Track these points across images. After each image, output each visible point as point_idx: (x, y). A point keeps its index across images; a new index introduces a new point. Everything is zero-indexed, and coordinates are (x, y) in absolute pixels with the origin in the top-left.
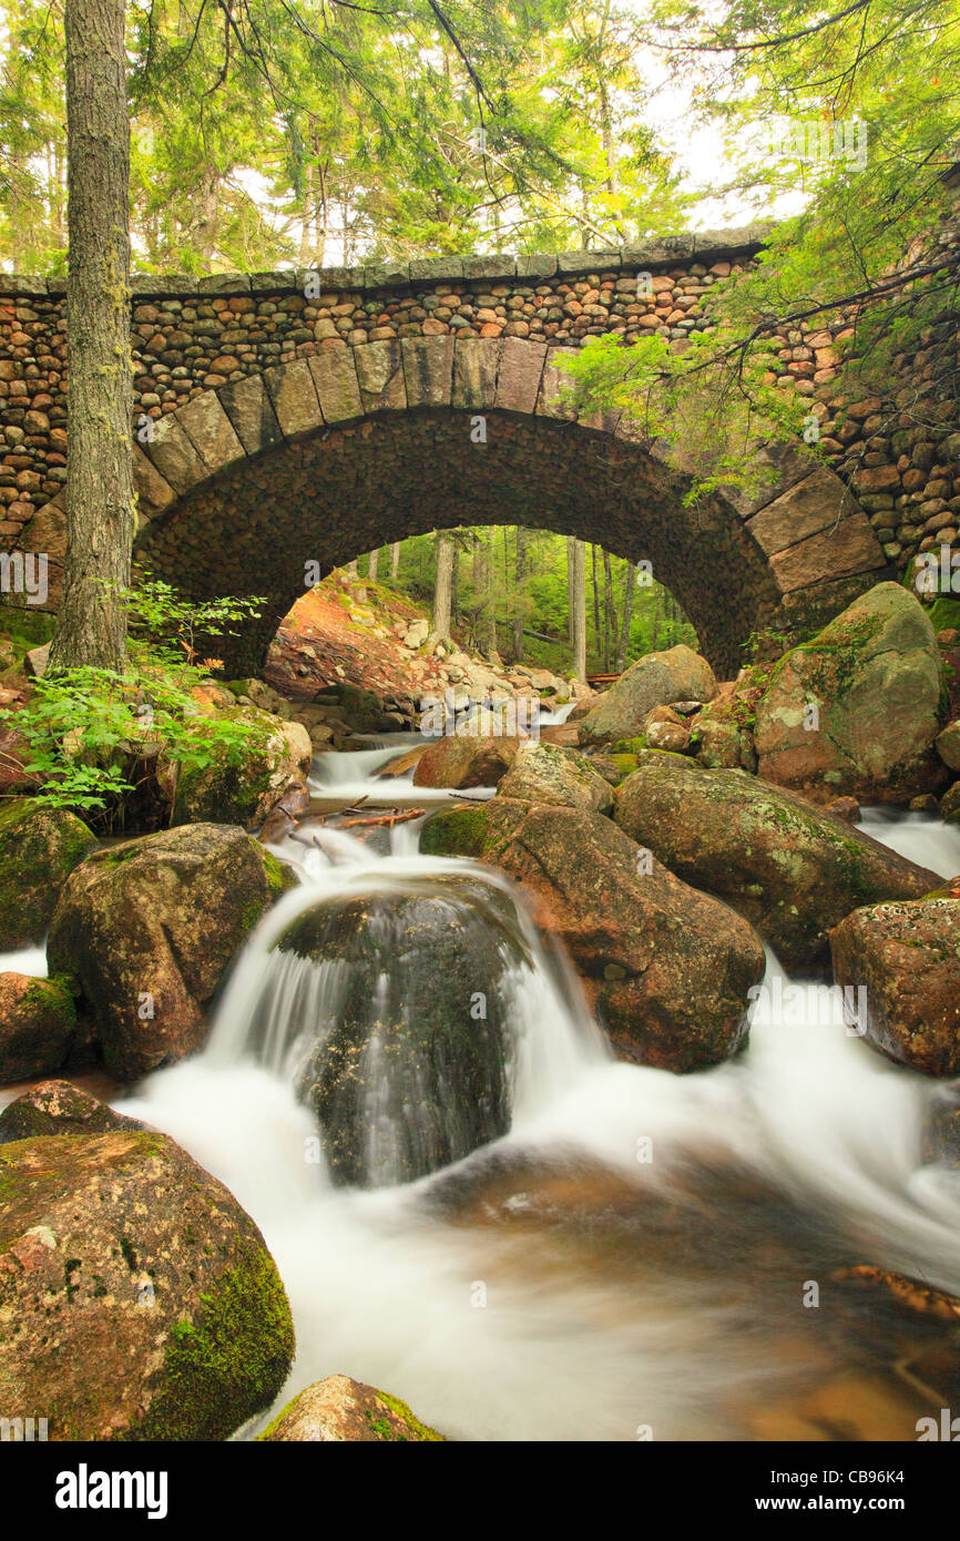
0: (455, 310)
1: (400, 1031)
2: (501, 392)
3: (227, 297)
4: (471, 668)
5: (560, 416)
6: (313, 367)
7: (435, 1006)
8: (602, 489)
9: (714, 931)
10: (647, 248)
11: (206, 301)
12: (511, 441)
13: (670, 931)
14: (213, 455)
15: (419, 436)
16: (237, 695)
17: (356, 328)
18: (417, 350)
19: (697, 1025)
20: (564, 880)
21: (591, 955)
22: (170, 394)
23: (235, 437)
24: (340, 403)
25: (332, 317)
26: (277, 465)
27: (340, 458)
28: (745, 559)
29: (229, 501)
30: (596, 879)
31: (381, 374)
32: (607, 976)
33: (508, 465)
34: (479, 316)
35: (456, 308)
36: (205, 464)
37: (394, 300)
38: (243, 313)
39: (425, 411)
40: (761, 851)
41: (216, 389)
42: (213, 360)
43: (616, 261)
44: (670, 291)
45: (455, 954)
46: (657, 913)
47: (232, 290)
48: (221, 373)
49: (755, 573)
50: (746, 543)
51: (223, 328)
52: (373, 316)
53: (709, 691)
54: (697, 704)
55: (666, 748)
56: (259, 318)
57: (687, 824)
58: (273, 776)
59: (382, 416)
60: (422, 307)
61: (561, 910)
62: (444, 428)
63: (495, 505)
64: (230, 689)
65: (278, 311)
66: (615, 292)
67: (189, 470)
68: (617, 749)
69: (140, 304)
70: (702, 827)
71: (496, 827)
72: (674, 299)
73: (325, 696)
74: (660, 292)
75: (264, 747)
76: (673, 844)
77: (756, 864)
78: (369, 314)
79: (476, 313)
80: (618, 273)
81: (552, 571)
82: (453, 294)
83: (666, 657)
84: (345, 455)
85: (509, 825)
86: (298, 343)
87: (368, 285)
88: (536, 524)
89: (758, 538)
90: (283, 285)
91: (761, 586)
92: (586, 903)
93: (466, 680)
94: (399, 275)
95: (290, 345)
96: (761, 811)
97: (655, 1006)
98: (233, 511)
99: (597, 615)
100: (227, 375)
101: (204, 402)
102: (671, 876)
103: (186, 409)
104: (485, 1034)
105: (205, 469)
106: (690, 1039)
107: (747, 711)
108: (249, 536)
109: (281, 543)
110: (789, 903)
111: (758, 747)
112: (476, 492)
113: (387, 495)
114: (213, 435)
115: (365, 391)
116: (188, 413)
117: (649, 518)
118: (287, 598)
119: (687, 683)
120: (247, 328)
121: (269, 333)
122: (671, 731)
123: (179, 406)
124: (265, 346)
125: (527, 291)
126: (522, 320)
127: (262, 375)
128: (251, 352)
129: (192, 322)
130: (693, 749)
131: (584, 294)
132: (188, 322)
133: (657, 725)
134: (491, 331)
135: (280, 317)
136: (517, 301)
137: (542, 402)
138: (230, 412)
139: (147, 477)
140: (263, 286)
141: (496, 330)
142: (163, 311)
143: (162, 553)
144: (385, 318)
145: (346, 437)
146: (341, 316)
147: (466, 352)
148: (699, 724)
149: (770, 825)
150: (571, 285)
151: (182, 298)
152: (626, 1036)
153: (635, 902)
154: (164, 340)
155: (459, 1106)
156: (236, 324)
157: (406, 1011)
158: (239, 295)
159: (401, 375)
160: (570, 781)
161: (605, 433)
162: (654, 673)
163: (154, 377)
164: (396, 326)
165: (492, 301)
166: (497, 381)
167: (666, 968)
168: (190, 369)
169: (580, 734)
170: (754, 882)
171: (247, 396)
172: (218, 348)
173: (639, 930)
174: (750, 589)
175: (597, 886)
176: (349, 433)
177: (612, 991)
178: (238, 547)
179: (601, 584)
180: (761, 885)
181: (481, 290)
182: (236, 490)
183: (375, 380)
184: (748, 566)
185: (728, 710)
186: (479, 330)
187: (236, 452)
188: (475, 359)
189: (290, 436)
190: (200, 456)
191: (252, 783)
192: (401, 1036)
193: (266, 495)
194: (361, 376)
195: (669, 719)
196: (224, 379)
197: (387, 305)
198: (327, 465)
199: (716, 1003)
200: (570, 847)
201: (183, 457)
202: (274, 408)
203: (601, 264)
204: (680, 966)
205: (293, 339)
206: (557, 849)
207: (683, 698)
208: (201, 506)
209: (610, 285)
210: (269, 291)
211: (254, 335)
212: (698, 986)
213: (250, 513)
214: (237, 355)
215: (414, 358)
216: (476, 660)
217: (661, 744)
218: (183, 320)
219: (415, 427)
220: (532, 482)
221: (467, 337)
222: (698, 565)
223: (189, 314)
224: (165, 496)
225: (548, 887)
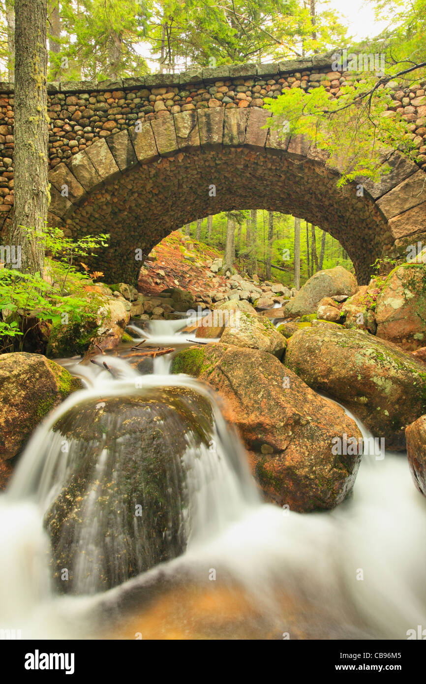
0: (225, 94)
1: (109, 488)
2: (248, 135)
3: (111, 91)
4: (242, 282)
5: (278, 148)
6: (153, 125)
7: (135, 472)
8: (303, 188)
9: (332, 426)
10: (326, 56)
11: (101, 93)
12: (254, 163)
13: (302, 426)
14: (103, 171)
15: (208, 161)
16: (113, 291)
17: (175, 105)
18: (205, 115)
19: (316, 485)
20: (241, 392)
21: (254, 438)
22: (83, 141)
23: (114, 162)
24: (167, 144)
25: (163, 99)
26: (136, 176)
27: (168, 173)
28: (376, 222)
29: (113, 195)
30: (259, 392)
31: (187, 128)
32: (263, 451)
33: (254, 176)
34: (238, 97)
35: (226, 93)
36: (99, 175)
37: (194, 90)
38: (119, 99)
39: (209, 146)
40: (367, 377)
41: (105, 137)
42: (104, 123)
43: (309, 65)
44: (338, 79)
45: (154, 438)
46: (294, 414)
47: (114, 87)
48: (108, 130)
49: (381, 229)
50: (376, 213)
51: (109, 107)
52: (184, 99)
53: (353, 290)
54: (346, 296)
55: (327, 319)
56: (127, 102)
57: (325, 360)
58: (100, 329)
59: (187, 149)
60: (208, 93)
61: (239, 409)
62: (220, 156)
63: (250, 198)
64: (110, 288)
65: (136, 98)
66: (309, 81)
67: (92, 178)
68: (302, 320)
69: (69, 96)
70: (333, 361)
71: (208, 359)
72: (340, 84)
73: (164, 293)
74: (333, 80)
75: (96, 313)
76: (316, 371)
77: (364, 384)
78: (181, 98)
79: (236, 95)
80: (310, 71)
81: (288, 237)
82: (224, 86)
83: (330, 272)
84: (171, 171)
85: (215, 358)
86: (146, 113)
87: (181, 83)
88: (271, 208)
89: (382, 210)
90: (138, 84)
91: (384, 236)
92: (253, 406)
93: (239, 288)
94: (196, 76)
95: (141, 114)
96: (368, 353)
97: (290, 472)
98: (116, 200)
99: (308, 258)
100: (111, 131)
101: (99, 144)
102: (310, 390)
103: (91, 148)
104: (170, 490)
105: (99, 178)
106: (311, 494)
107: (372, 301)
108: (126, 213)
109: (143, 218)
110: (383, 408)
111: (377, 319)
112: (240, 191)
113: (195, 193)
114: (104, 161)
115: (179, 137)
116: (91, 150)
117: (327, 203)
118: (148, 246)
119: (342, 286)
120: (121, 107)
121: (132, 109)
122: (330, 311)
123: (87, 146)
124: (130, 115)
125: (263, 83)
126: (260, 98)
127: (128, 130)
128: (123, 118)
129: (94, 104)
130: (342, 320)
131: (292, 83)
132: (92, 104)
133: (323, 307)
134: (244, 104)
135: (137, 101)
136: (257, 88)
137: (269, 140)
138: (112, 149)
139: (71, 182)
140: (129, 85)
141: (245, 104)
142: (79, 99)
143: (80, 221)
144: (189, 99)
145: (170, 161)
146: (167, 99)
147: (230, 115)
148: (346, 307)
149: (372, 362)
150: (286, 79)
151: (89, 92)
152: (272, 489)
153: (281, 406)
154: (80, 114)
155: (149, 537)
156: (116, 105)
157: (115, 474)
158: (117, 90)
159: (197, 128)
160: (258, 334)
161: (302, 156)
162: (324, 280)
163: (75, 132)
164: (195, 103)
165: (244, 89)
166: (246, 130)
167: (298, 448)
168: (93, 128)
169: (285, 312)
170: (362, 395)
171: (120, 141)
172: (106, 117)
173: (282, 424)
174: (379, 238)
175: (260, 396)
176: (172, 159)
177: (265, 461)
178: (120, 219)
179: (310, 243)
180: (366, 397)
181: (239, 83)
182: (116, 189)
183: (184, 131)
184: (377, 225)
185: (361, 300)
186: (237, 104)
187: (114, 169)
188: (235, 118)
189: (141, 160)
190: (97, 171)
191: (88, 332)
192: (110, 491)
193: (132, 192)
194: (177, 129)
195: (330, 304)
196: (109, 133)
197: (191, 93)
198: (162, 177)
199: (329, 471)
200: (246, 372)
201: (88, 172)
202: (133, 147)
203: (301, 66)
204: (307, 447)
205: (143, 111)
206: (239, 373)
207: (339, 293)
208: (98, 197)
209: (306, 78)
210: (131, 87)
211: (124, 110)
212: (318, 460)
213: (125, 201)
214: (116, 120)
215: (204, 119)
216: (245, 278)
217: (325, 317)
218: (90, 103)
219: (205, 156)
220: (267, 185)
221: (231, 108)
222: (353, 227)
223: (92, 100)
224: (80, 192)
225: (232, 395)
